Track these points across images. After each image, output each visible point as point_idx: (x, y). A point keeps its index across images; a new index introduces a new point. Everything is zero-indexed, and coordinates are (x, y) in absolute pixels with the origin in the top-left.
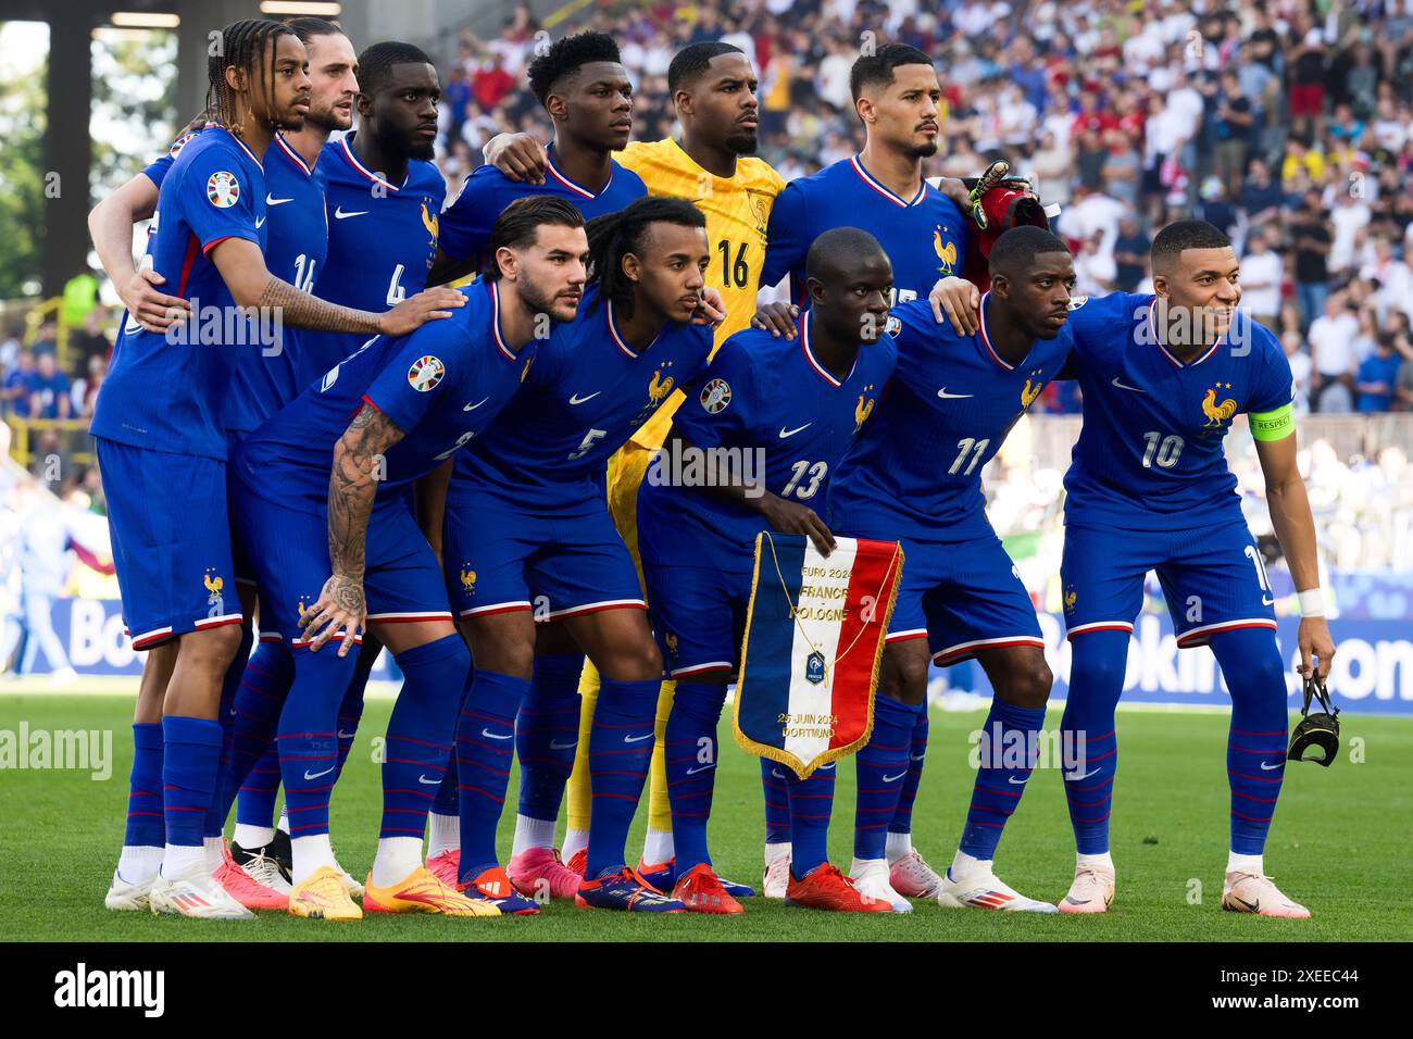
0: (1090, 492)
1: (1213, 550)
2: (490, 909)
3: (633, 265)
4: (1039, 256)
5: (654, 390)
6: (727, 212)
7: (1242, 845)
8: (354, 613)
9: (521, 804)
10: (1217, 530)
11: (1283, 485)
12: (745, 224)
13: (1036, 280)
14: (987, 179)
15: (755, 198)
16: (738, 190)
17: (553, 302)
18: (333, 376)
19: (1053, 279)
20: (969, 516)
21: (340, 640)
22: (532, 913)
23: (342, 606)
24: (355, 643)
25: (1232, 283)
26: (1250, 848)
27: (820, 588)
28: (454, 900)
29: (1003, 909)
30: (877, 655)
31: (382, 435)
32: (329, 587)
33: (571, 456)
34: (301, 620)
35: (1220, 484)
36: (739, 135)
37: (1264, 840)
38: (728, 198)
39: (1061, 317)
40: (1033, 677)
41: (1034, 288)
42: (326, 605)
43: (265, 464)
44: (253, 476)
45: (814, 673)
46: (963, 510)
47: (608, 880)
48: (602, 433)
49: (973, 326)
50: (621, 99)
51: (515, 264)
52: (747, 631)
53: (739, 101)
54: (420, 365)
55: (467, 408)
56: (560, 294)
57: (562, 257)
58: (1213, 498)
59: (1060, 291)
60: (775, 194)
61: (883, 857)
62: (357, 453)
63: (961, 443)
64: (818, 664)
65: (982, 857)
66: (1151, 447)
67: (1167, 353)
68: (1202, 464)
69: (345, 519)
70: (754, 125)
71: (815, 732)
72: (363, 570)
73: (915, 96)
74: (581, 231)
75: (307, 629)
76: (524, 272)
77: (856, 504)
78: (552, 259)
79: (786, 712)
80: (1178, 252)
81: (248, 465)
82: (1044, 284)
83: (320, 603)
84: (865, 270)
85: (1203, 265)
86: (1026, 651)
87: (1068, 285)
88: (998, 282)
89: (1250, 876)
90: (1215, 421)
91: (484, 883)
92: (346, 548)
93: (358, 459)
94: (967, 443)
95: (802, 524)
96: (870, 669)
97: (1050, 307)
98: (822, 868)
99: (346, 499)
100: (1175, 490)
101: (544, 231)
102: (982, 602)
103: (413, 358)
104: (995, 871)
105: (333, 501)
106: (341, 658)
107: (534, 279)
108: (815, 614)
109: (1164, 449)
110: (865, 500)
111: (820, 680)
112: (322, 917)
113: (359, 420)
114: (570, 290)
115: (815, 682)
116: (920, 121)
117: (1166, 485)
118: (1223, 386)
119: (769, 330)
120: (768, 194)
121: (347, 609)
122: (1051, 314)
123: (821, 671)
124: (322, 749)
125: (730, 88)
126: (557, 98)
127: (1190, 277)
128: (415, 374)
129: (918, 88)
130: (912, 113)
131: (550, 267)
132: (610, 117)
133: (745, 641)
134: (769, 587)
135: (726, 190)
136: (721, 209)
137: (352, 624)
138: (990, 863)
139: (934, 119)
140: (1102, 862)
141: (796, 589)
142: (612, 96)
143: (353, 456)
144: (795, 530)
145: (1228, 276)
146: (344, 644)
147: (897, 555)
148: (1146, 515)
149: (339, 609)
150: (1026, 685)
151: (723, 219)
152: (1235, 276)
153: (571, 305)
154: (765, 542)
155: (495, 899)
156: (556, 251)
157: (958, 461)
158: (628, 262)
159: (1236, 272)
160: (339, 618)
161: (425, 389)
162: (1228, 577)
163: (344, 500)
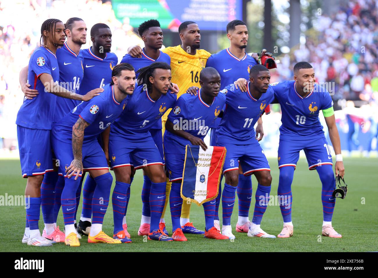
0: (284, 131)
1: (316, 145)
2: (119, 241)
3: (152, 79)
4: (260, 72)
5: (161, 110)
6: (193, 64)
7: (326, 219)
8: (79, 169)
9: (143, 213)
10: (317, 140)
11: (331, 128)
12: (198, 67)
13: (260, 78)
14: (261, 54)
15: (201, 60)
16: (196, 58)
17: (126, 90)
18: (75, 109)
19: (264, 78)
20: (251, 138)
21: (75, 175)
22: (129, 243)
23: (76, 167)
24: (79, 176)
25: (313, 77)
26: (328, 220)
27: (204, 159)
28: (110, 240)
29: (262, 237)
30: (220, 175)
31: (84, 124)
32: (73, 162)
33: (141, 127)
34: (66, 170)
35: (318, 128)
36: (195, 44)
37: (331, 218)
38: (193, 60)
39: (266, 87)
40: (267, 178)
41: (259, 80)
42: (72, 167)
43: (59, 131)
44: (56, 134)
45: (202, 180)
46: (249, 136)
47: (154, 233)
48: (148, 121)
49: (246, 89)
50: (159, 36)
51: (117, 80)
52: (184, 170)
53: (195, 35)
54: (92, 107)
55: (107, 117)
56: (128, 88)
57: (128, 78)
58: (316, 132)
59: (266, 81)
60: (208, 58)
61: (230, 225)
62: (78, 129)
63: (246, 119)
64: (203, 178)
65: (257, 224)
66: (298, 119)
67: (299, 95)
68: (312, 123)
69: (76, 146)
70: (199, 41)
71: (202, 195)
72: (82, 158)
73: (241, 33)
74: (133, 72)
75: (67, 173)
76: (119, 82)
77: (220, 136)
78: (125, 79)
79: (195, 190)
80: (299, 70)
81: (55, 131)
82: (262, 79)
83: (70, 166)
84: (213, 78)
85: (305, 73)
86: (265, 172)
87: (268, 79)
88: (251, 79)
89: (328, 227)
90: (312, 112)
91: (119, 235)
92: (77, 153)
93: (78, 130)
94: (247, 120)
95: (198, 142)
96: (218, 178)
97: (263, 85)
98: (212, 228)
99: (76, 140)
100: (306, 130)
101: (123, 72)
102: (254, 160)
103: (91, 105)
104: (261, 227)
105: (73, 141)
106: (76, 180)
107: (121, 84)
108: (202, 165)
109: (301, 119)
110: (223, 135)
111: (204, 182)
112: (69, 245)
113: (78, 121)
114: (131, 87)
115: (202, 182)
116: (242, 39)
117: (303, 129)
118: (314, 103)
119: (190, 93)
120: (205, 59)
121: (77, 168)
122: (264, 87)
123: (204, 179)
124: (71, 203)
125: (192, 32)
126: (144, 37)
127: (302, 76)
128: (91, 109)
129: (241, 31)
130: (240, 37)
131: (125, 81)
132: (156, 41)
133: (184, 172)
134: (189, 158)
135: (193, 58)
136: (192, 63)
137: (79, 171)
138: (259, 225)
139: (246, 39)
140: (290, 224)
141: (197, 159)
142: (157, 35)
143: (77, 130)
144: (197, 144)
145: (311, 76)
146: (76, 177)
147: (225, 150)
148: (299, 136)
149: (75, 168)
150: (265, 181)
151: (192, 66)
152: (313, 76)
153: (131, 90)
154: (188, 147)
155: (120, 239)
156: (126, 77)
157: (246, 124)
158: (151, 79)
159: (314, 75)
160: (75, 170)
161: (94, 113)
162: (320, 152)
163: (75, 140)
